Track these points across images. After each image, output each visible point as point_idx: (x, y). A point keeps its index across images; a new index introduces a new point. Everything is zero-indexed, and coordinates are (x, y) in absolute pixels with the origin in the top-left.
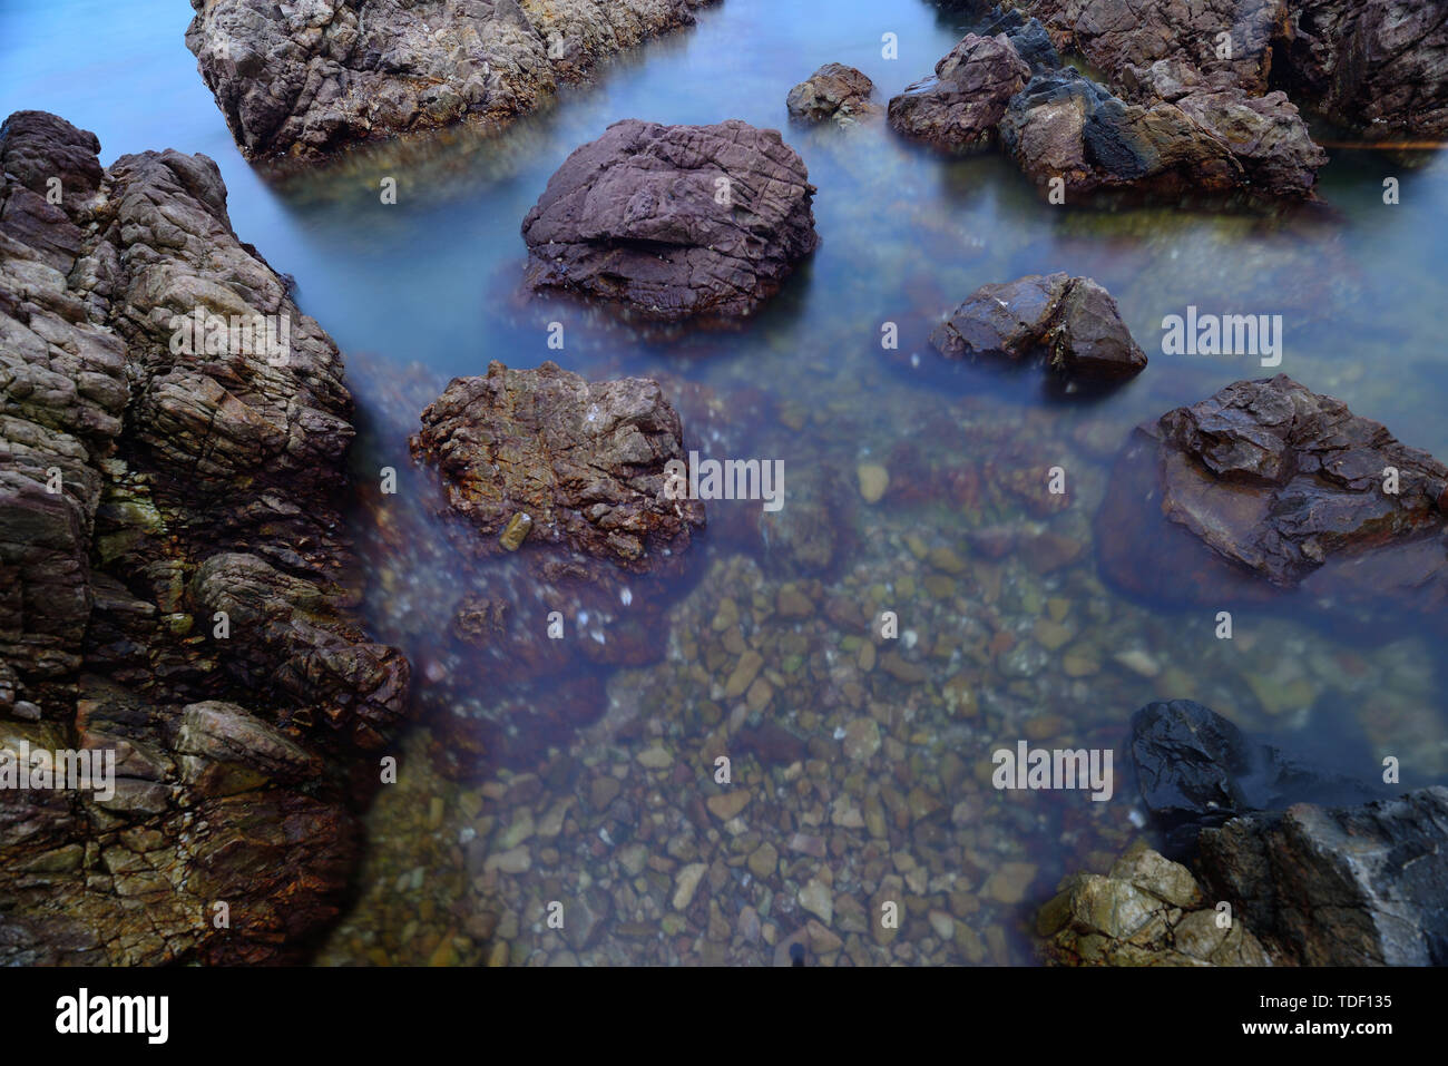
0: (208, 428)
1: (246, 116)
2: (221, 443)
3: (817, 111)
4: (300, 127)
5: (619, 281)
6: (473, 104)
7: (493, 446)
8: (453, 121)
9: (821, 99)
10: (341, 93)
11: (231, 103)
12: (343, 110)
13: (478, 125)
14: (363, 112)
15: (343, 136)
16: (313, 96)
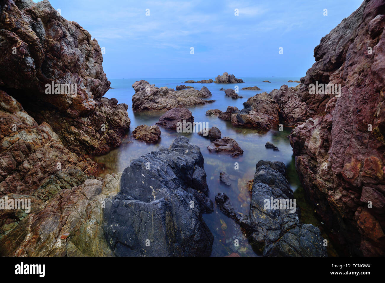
0: (116, 121)
1: (135, 104)
2: (116, 123)
3: (210, 114)
4: (141, 107)
5: (166, 123)
6: (164, 107)
7: (140, 131)
8: (161, 109)
9: (210, 112)
10: (148, 104)
11: (134, 103)
12: (147, 106)
13: (164, 110)
14: (149, 106)
15: (146, 109)
16: (144, 104)
